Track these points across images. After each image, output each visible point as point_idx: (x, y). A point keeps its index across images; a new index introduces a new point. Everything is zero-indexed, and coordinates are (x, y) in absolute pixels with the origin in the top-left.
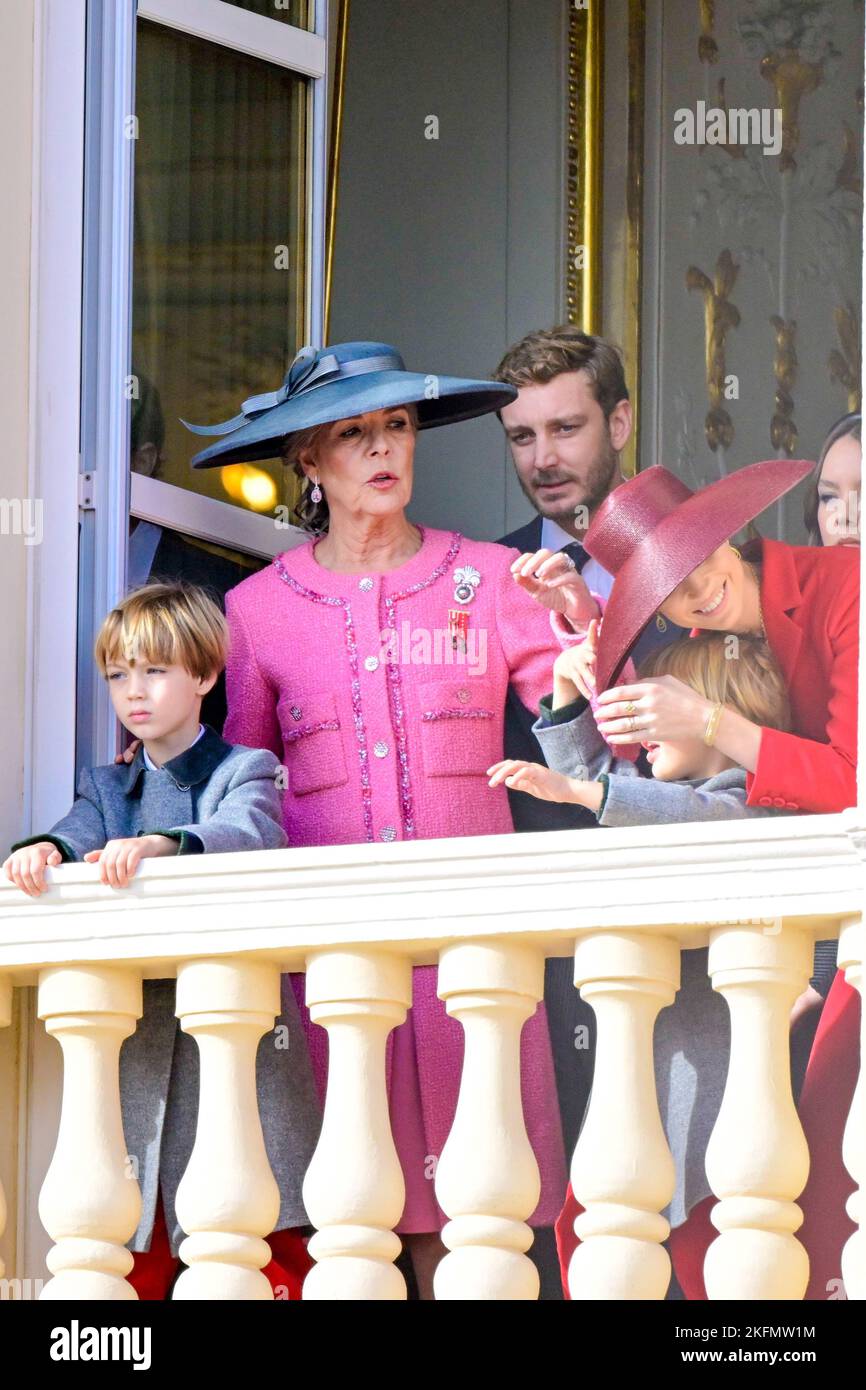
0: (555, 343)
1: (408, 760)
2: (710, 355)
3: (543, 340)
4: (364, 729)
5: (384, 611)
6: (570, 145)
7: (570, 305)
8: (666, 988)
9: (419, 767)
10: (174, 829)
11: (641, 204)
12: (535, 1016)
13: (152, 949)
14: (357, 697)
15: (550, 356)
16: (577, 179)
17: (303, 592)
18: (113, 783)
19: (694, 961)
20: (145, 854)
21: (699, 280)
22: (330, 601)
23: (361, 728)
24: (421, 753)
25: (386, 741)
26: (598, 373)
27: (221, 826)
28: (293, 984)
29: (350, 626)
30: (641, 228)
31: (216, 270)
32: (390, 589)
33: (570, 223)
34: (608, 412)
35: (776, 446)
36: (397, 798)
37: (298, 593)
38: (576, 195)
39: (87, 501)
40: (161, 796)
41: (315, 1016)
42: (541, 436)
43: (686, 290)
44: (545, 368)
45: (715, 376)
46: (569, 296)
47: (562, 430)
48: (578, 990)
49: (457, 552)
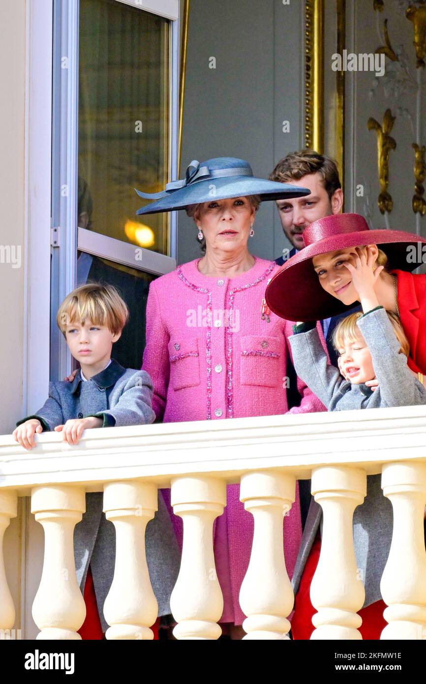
0: (303, 159)
1: (232, 375)
2: (380, 164)
3: (297, 157)
4: (211, 357)
5: (228, 297)
6: (307, 55)
7: (307, 138)
8: (359, 495)
9: (238, 379)
10: (99, 413)
11: (344, 86)
13: (90, 476)
14: (209, 341)
15: (301, 166)
16: (310, 72)
17: (189, 284)
18: (66, 389)
20: (86, 427)
21: (374, 124)
22: (201, 290)
23: (209, 356)
24: (240, 372)
25: (222, 364)
26: (326, 174)
28: (164, 494)
29: (210, 304)
30: (344, 97)
31: (122, 121)
32: (232, 286)
33: (307, 95)
34: (331, 195)
35: (415, 212)
36: (224, 394)
37: (186, 285)
38: (309, 81)
39: (55, 242)
40: (90, 395)
41: (176, 511)
42: (296, 208)
43: (367, 130)
44: (298, 172)
45: (384, 175)
46: (307, 134)
47: (307, 205)
48: (314, 497)
49: (272, 270)
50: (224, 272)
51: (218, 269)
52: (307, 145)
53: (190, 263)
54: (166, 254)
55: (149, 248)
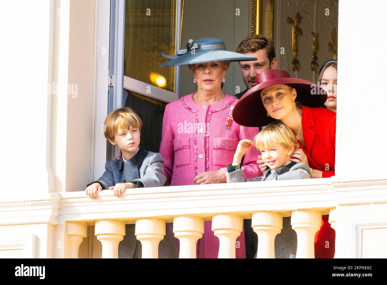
0: (256, 40)
1: (208, 160)
2: (293, 43)
3: (253, 39)
4: (197, 149)
5: (208, 116)
7: (253, 28)
8: (278, 228)
9: (212, 162)
10: (135, 180)
12: (240, 236)
13: (128, 216)
14: (196, 140)
15: (256, 44)
17: (187, 107)
18: (115, 166)
19: (287, 221)
20: (127, 188)
21: (290, 21)
22: (193, 111)
24: (213, 158)
25: (203, 153)
26: (269, 50)
27: (148, 179)
29: (197, 119)
30: (274, 6)
32: (211, 109)
33: (253, 4)
34: (271, 60)
35: (312, 70)
36: (205, 170)
37: (185, 107)
39: (111, 84)
40: (129, 170)
41: (176, 236)
42: (252, 68)
43: (287, 24)
44: (254, 48)
45: (295, 49)
46: (252, 25)
47: (258, 67)
48: (253, 229)
49: (233, 101)
50: (207, 101)
51: (204, 100)
52: (253, 32)
53: (189, 95)
54: (173, 91)
55: (164, 88)
